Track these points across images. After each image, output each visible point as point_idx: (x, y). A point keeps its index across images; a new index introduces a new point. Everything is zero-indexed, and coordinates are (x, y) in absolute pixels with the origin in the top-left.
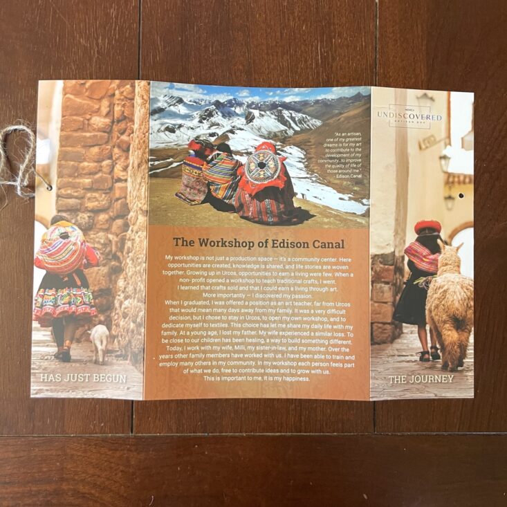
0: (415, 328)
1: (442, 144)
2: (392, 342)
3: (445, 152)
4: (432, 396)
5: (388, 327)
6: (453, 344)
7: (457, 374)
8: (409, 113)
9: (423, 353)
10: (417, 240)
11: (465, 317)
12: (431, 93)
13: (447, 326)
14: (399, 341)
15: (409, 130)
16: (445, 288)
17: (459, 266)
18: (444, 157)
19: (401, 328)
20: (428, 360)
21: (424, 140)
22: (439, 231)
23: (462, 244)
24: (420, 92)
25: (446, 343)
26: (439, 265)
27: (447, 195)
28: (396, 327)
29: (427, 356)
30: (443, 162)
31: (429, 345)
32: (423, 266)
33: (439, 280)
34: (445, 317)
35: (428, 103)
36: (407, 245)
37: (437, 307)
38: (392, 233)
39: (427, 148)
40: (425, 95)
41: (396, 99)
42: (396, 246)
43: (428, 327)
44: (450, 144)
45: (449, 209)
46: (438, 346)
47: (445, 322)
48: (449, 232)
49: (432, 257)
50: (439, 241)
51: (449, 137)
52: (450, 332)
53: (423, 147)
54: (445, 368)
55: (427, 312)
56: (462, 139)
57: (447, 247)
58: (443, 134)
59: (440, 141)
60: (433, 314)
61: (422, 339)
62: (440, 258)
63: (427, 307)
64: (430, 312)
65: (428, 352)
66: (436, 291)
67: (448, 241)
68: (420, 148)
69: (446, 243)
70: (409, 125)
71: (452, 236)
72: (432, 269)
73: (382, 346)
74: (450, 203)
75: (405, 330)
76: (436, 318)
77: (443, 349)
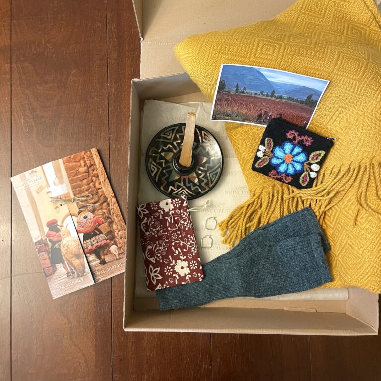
0: (61, 265)
1: (46, 187)
2: (54, 274)
3: (49, 190)
4: (78, 289)
5: (50, 268)
6: (78, 265)
7: (84, 277)
8: (28, 181)
9: (68, 273)
10: (49, 230)
11: (79, 253)
12: (34, 170)
13: (74, 259)
14: (57, 272)
15: (31, 188)
16: (67, 244)
17: (70, 233)
18: (49, 192)
19: (55, 267)
20: (71, 275)
21: (38, 189)
22: (57, 223)
23: (68, 224)
24: (30, 171)
25: (76, 266)
26: (62, 236)
27: (55, 207)
28: (53, 267)
29: (69, 274)
30: (49, 194)
31: (69, 269)
32: (55, 239)
33: (64, 242)
34: (71, 256)
35: (35, 174)
36: (46, 234)
37: (67, 253)
38: (38, 231)
39: (40, 192)
40: (33, 171)
41: (21, 178)
42: (42, 236)
43: (66, 262)
44: (49, 186)
45: (58, 212)
46: (73, 268)
47: (72, 258)
48: (61, 221)
49: (57, 234)
50: (58, 227)
51: (48, 183)
52: (76, 261)
53: (39, 192)
54: (78, 276)
55: (63, 257)
56: (54, 182)
57: (62, 228)
58: (45, 183)
59: (45, 187)
60: (66, 256)
61: (65, 268)
62: (61, 233)
63: (63, 255)
64: (65, 256)
65: (69, 273)
66: (64, 247)
67: (62, 225)
68: (38, 193)
69: (61, 226)
70: (30, 186)
71: (63, 222)
72: (60, 239)
73: (50, 277)
74: (57, 210)
75: (57, 267)
76: (68, 258)
77: (75, 269)
